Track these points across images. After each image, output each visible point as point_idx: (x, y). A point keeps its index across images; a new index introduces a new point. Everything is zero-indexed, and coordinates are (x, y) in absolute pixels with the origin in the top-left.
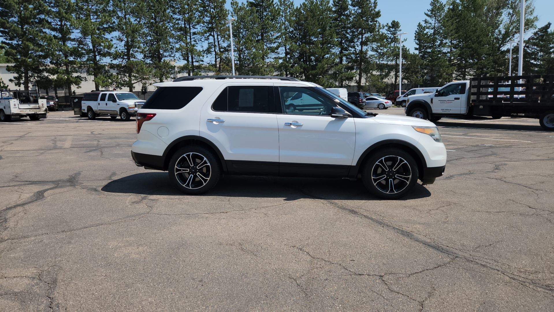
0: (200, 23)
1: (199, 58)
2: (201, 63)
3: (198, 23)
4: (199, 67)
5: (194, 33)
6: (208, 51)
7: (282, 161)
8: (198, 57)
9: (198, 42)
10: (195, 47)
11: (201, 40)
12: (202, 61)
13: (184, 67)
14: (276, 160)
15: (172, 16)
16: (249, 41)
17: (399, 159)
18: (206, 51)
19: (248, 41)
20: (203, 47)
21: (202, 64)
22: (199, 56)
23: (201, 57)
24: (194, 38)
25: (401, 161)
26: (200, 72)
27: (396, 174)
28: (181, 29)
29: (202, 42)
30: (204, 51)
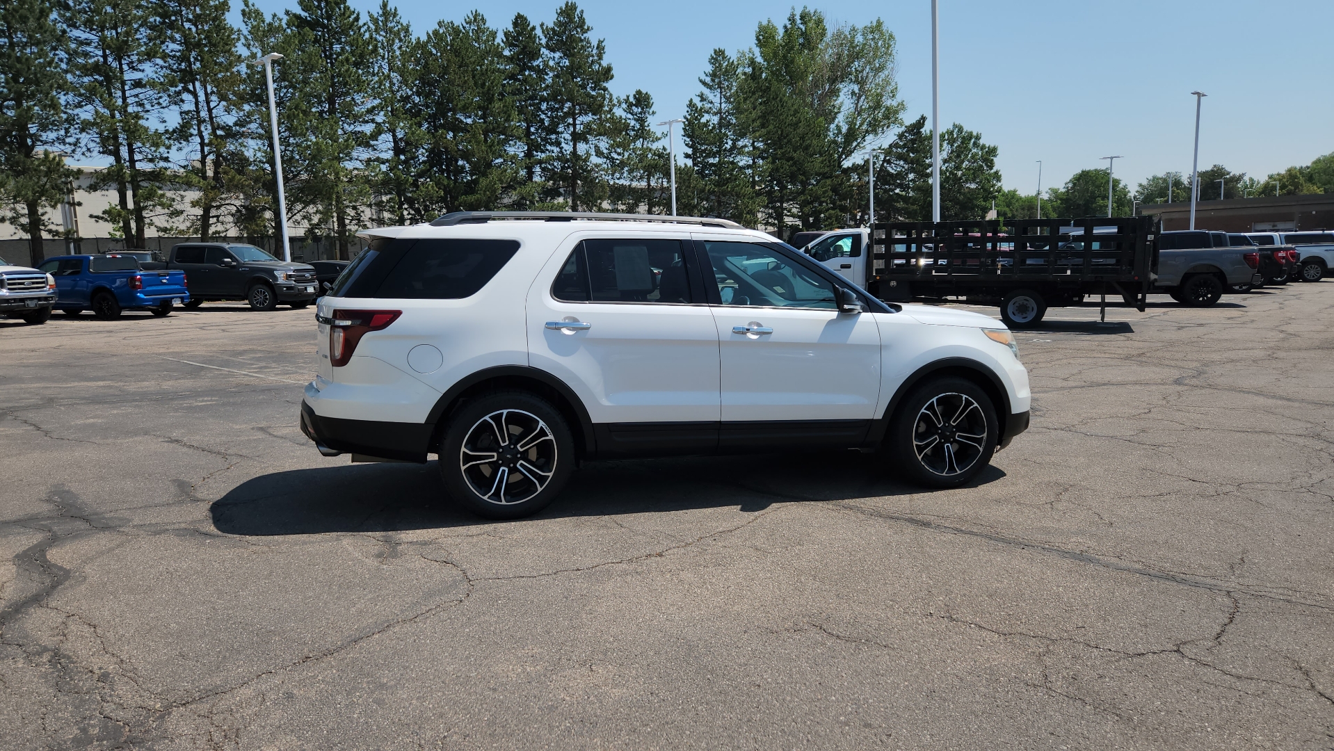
0: (154, 57)
1: (155, 151)
2: (162, 164)
3: (150, 55)
4: (156, 176)
5: (138, 84)
6: (182, 134)
7: (726, 417)
8: (153, 149)
9: (148, 107)
10: (140, 122)
11: (159, 104)
12: (166, 159)
13: (109, 173)
14: (715, 417)
15: (64, 32)
16: (301, 115)
17: (964, 399)
18: (174, 131)
19: (298, 115)
20: (165, 122)
21: (166, 169)
22: (157, 145)
23: (162, 149)
24: (136, 96)
25: (968, 403)
26: (160, 188)
27: (957, 431)
28: (96, 68)
29: (163, 108)
30: (171, 134)
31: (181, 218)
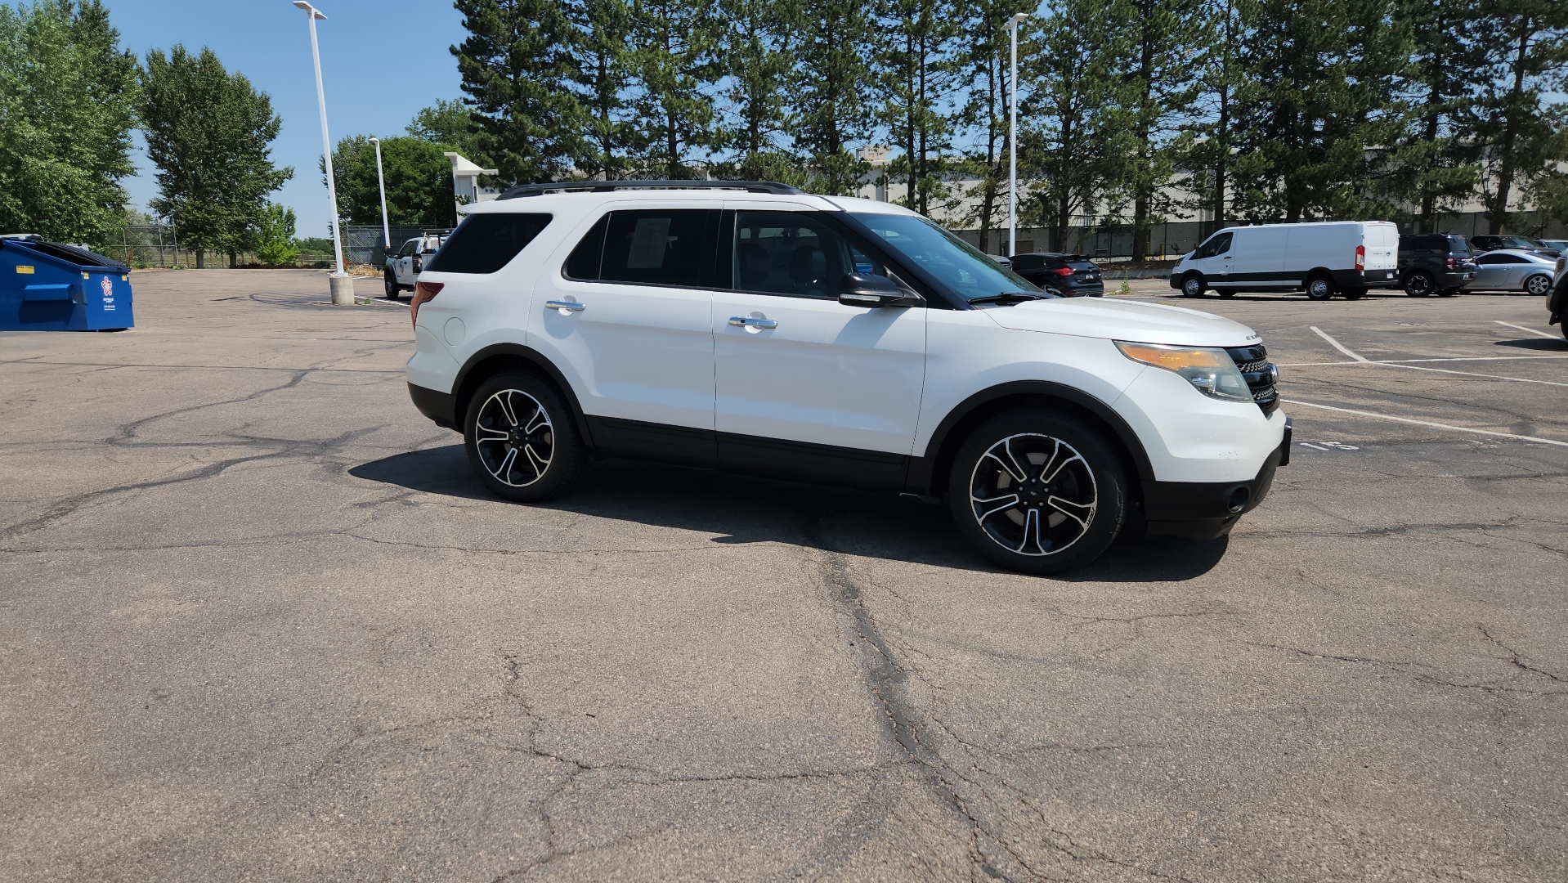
0: (950, 35)
1: (939, 138)
2: (944, 152)
3: (946, 35)
4: (937, 166)
5: (933, 67)
6: (968, 116)
8: (936, 136)
9: (940, 92)
10: (932, 108)
11: (949, 86)
12: (948, 147)
13: (893, 166)
15: (873, 22)
16: (1096, 80)
18: (960, 116)
19: (1093, 81)
20: (953, 105)
21: (948, 157)
22: (938, 132)
23: (945, 136)
24: (930, 81)
26: (938, 178)
28: (895, 58)
29: (954, 90)
30: (954, 119)
31: (957, 209)
